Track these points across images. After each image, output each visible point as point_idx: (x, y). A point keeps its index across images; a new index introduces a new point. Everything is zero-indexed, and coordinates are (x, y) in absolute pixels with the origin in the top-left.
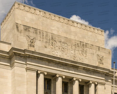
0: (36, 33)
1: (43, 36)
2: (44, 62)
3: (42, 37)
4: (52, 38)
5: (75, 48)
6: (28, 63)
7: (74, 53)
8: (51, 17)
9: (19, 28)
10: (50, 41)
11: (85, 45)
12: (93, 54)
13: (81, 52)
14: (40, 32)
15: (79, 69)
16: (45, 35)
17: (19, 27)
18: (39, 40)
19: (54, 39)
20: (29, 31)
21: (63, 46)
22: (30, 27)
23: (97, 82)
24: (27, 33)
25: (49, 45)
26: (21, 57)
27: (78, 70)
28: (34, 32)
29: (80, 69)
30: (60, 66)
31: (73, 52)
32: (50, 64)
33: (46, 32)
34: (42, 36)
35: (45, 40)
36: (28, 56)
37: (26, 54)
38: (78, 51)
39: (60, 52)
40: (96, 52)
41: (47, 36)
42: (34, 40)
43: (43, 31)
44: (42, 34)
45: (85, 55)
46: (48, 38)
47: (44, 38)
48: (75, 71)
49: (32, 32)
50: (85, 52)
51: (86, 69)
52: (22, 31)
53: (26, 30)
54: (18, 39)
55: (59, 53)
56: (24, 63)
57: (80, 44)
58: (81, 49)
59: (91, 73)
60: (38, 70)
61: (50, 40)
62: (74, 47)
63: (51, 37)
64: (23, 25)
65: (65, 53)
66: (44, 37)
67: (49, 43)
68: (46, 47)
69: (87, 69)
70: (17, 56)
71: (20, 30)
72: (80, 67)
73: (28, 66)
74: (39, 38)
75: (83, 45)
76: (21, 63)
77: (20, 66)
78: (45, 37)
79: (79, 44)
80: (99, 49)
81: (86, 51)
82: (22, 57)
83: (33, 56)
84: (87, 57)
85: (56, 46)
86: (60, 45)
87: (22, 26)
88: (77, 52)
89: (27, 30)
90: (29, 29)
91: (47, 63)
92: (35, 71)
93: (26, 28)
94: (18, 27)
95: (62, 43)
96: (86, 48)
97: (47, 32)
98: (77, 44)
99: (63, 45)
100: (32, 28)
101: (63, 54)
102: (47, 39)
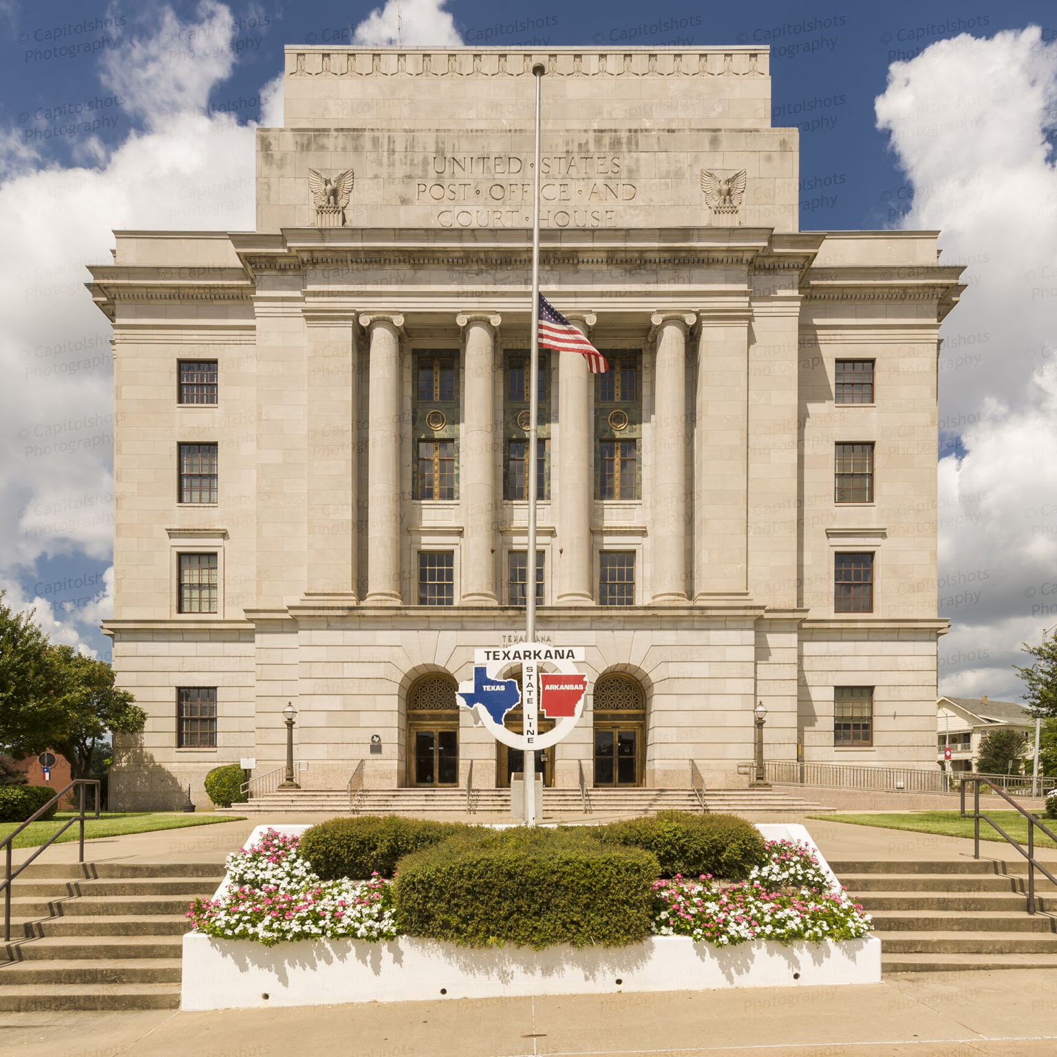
0: (356, 149)
1: (392, 152)
2: (389, 270)
3: (385, 160)
4: (440, 152)
5: (563, 171)
6: (310, 288)
7: (563, 196)
8: (457, 65)
9: (274, 147)
10: (425, 171)
11: (624, 140)
12: (678, 175)
13: (600, 182)
14: (375, 141)
15: (581, 267)
16: (399, 146)
17: (272, 141)
18: (370, 175)
19: (449, 156)
20: (323, 148)
21: (498, 176)
22: (324, 130)
23: (697, 314)
24: (312, 160)
25: (422, 188)
26: (283, 270)
27: (577, 272)
28: (344, 149)
29: (590, 267)
30: (478, 273)
31: (553, 191)
32: (422, 274)
33: (406, 131)
34: (385, 154)
35: (400, 171)
36: (305, 256)
37: (300, 250)
38: (581, 183)
39: (481, 208)
40: (696, 159)
41: (410, 147)
42: (347, 183)
43: (394, 130)
44: (385, 147)
45: (624, 191)
46: (419, 158)
47: (397, 163)
48: (560, 282)
49: (336, 147)
50: (624, 174)
51: (622, 255)
52: (288, 156)
53: (305, 147)
54: (268, 197)
55: (474, 214)
56: (298, 294)
57: (598, 141)
58: (602, 169)
59: (655, 271)
60: (358, 314)
61: (425, 163)
62: (558, 168)
63: (433, 149)
64: (293, 130)
65: (508, 208)
66: (397, 157)
67: (425, 176)
68: (404, 201)
69: (629, 255)
70: (266, 273)
71: (277, 156)
72: (586, 256)
73: (312, 303)
74: (371, 169)
75: (616, 143)
76: (283, 299)
77: (280, 310)
78: (402, 155)
79: (592, 147)
80: (714, 142)
81: (630, 171)
82: (285, 269)
83: (329, 254)
84: (638, 201)
85: (457, 182)
86: (481, 176)
87: (289, 134)
88: (574, 187)
89: (313, 147)
90: (324, 141)
91: (406, 270)
92: (346, 318)
93: (309, 140)
94: (270, 144)
95: (491, 163)
96: (634, 155)
97: (412, 131)
98: (576, 149)
99: (499, 169)
100: (337, 130)
101: (498, 215)
102: (412, 160)
